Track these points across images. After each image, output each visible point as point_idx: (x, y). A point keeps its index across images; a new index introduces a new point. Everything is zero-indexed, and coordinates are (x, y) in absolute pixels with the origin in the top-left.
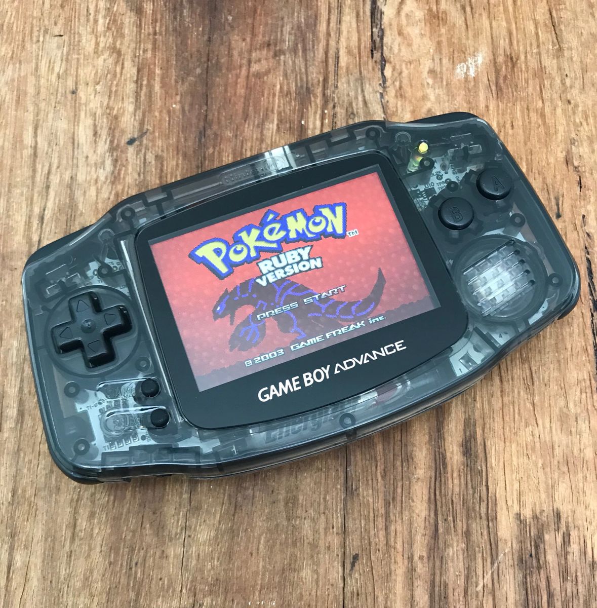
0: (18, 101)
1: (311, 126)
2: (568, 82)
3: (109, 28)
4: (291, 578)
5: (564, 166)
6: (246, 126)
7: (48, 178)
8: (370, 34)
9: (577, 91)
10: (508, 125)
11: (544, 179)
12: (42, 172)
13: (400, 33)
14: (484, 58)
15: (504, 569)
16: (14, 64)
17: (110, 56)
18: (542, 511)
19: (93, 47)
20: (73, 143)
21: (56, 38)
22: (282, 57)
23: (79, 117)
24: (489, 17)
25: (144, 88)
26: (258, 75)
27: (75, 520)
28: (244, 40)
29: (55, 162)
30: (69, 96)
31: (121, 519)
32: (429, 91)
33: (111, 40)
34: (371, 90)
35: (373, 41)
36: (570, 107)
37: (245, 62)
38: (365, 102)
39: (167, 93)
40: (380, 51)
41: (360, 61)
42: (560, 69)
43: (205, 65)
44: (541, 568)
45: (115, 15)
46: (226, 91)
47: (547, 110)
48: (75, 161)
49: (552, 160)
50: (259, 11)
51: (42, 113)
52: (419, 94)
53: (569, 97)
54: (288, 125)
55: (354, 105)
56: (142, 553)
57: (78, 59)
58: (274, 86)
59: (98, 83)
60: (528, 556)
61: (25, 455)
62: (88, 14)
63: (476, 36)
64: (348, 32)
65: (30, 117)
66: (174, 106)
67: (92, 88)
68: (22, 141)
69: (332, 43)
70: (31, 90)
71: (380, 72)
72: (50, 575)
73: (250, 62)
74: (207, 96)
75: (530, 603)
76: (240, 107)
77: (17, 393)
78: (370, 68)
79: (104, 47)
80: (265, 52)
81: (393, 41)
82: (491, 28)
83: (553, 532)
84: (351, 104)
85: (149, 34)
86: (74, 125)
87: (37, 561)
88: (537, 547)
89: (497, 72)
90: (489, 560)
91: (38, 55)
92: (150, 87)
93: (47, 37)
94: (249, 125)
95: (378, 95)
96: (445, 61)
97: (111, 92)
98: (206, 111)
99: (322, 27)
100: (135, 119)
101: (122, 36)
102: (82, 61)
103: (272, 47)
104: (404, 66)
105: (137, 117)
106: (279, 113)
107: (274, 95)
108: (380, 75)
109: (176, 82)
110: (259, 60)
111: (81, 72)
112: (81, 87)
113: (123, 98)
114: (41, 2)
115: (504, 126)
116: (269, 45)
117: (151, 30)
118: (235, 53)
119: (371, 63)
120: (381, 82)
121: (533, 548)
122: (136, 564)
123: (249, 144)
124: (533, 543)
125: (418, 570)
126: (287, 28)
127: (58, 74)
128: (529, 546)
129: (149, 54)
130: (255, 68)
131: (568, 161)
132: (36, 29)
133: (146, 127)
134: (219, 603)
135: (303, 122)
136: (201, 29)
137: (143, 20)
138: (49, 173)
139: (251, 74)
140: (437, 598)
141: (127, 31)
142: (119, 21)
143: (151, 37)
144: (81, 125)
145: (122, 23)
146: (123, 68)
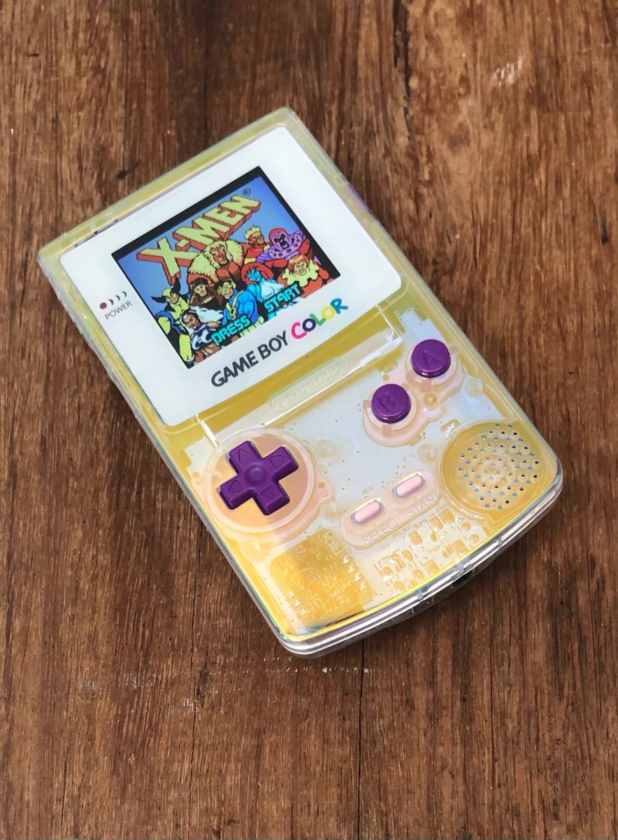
3: (91, 45)
7: (29, 220)
8: (392, 37)
10: (551, 139)
12: (22, 214)
13: (429, 37)
14: (524, 62)
17: (94, 76)
18: (575, 558)
19: (74, 67)
20: (56, 180)
21: (31, 58)
22: (292, 69)
23: (61, 149)
24: (532, 12)
25: (134, 113)
26: (264, 92)
27: (77, 584)
28: (247, 51)
29: (37, 202)
30: (50, 126)
31: (126, 580)
32: (460, 102)
33: (93, 59)
34: (394, 104)
35: (396, 48)
37: (248, 76)
38: (387, 119)
39: (160, 117)
40: (404, 58)
41: (381, 69)
43: (203, 83)
44: (572, 616)
45: (97, 27)
47: (596, 119)
48: (59, 200)
49: (599, 177)
50: (263, 16)
51: (20, 147)
52: (450, 107)
55: (374, 123)
56: (149, 614)
57: (57, 83)
59: (81, 109)
60: (558, 604)
61: (19, 518)
62: (66, 27)
63: (516, 36)
64: (368, 37)
65: (6, 151)
67: (75, 115)
69: (349, 51)
71: (404, 83)
73: (254, 76)
74: (206, 118)
75: (560, 651)
78: (393, 79)
79: (87, 68)
80: (271, 64)
81: (419, 44)
82: (535, 25)
83: (586, 579)
84: (369, 122)
85: (138, 49)
86: (56, 159)
88: (568, 595)
89: (539, 77)
91: (11, 79)
92: (141, 111)
93: (20, 57)
95: (402, 110)
96: (479, 68)
97: (96, 119)
99: (338, 32)
100: (125, 149)
101: (107, 53)
102: (61, 84)
103: (280, 59)
104: (432, 75)
105: (127, 147)
108: (404, 88)
109: (171, 104)
111: (61, 97)
112: (62, 115)
113: (110, 126)
115: (547, 141)
116: (276, 57)
117: (140, 44)
118: (238, 67)
119: (394, 71)
120: (405, 94)
121: (565, 596)
122: (144, 626)
124: (564, 591)
126: (296, 36)
127: (36, 101)
128: (560, 594)
129: (138, 73)
130: (260, 83)
132: (6, 47)
133: (137, 157)
134: (233, 660)
136: (197, 40)
137: (130, 34)
138: (30, 215)
139: (255, 91)
140: (460, 649)
141: (111, 47)
142: (102, 35)
143: (140, 52)
144: (63, 158)
145: (106, 38)
146: (108, 90)
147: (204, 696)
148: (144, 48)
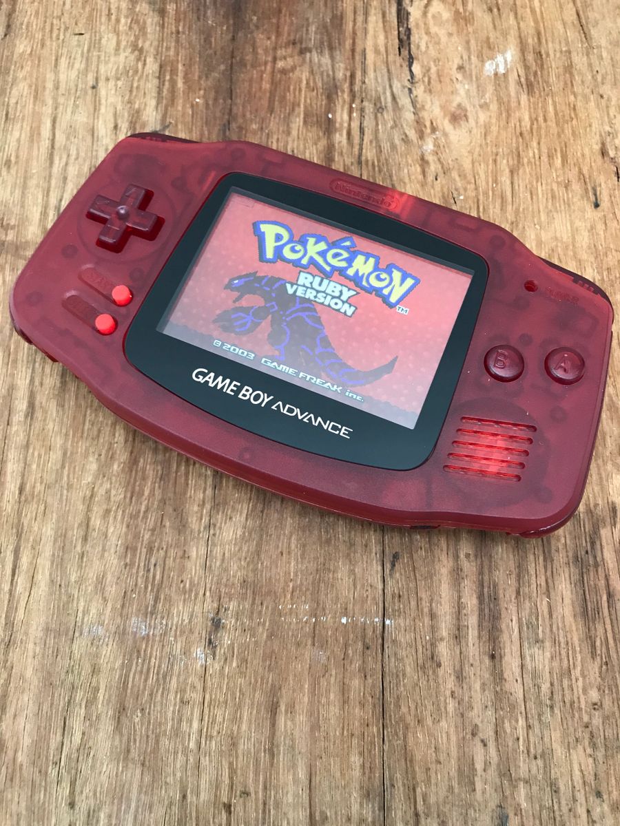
0: (36, 98)
1: (339, 120)
2: (599, 78)
3: (130, 28)
4: (326, 579)
5: (600, 157)
6: (272, 119)
7: (65, 171)
8: (396, 33)
9: (609, 86)
10: (541, 119)
11: (580, 169)
12: (60, 163)
13: (428, 33)
14: (512, 56)
15: (558, 568)
16: (32, 61)
17: (133, 52)
18: (596, 505)
19: (114, 45)
20: (93, 135)
21: (77, 36)
22: (308, 55)
23: (99, 110)
24: (516, 17)
25: (167, 84)
26: (284, 72)
27: (88, 519)
28: (269, 38)
29: (73, 153)
30: (90, 92)
31: (138, 516)
32: (458, 86)
33: (132, 38)
34: (399, 85)
35: (400, 40)
36: (603, 102)
37: (270, 59)
38: (394, 98)
39: (189, 88)
40: (407, 48)
41: (387, 57)
42: (590, 65)
43: (230, 62)
44: (598, 566)
45: (137, 15)
46: (251, 86)
47: (579, 104)
48: (94, 153)
49: (587, 151)
50: (283, 11)
51: (61, 108)
52: (449, 89)
53: (601, 92)
54: (315, 119)
55: (382, 99)
56: (162, 553)
57: (99, 57)
58: (301, 81)
59: (118, 79)
60: (583, 553)
61: (34, 449)
62: (109, 14)
63: (505, 34)
64: (375, 31)
65: (48, 110)
66: (198, 100)
67: (114, 83)
68: (39, 134)
69: (358, 42)
70: (50, 85)
71: (408, 68)
72: (59, 578)
73: (275, 60)
74: (231, 91)
75: (589, 604)
76: (265, 103)
77: (27, 386)
78: (398, 65)
79: (126, 45)
80: (289, 50)
81: (420, 38)
82: (519, 28)
83: (609, 528)
84: (379, 98)
85: (172, 33)
86: (94, 119)
87: (44, 563)
88: (593, 543)
89: (527, 67)
90: (541, 558)
91: (58, 52)
92: (173, 83)
93: (68, 35)
94: (274, 118)
95: (406, 90)
96: (474, 59)
97: (132, 87)
98: (231, 105)
99: (349, 27)
100: (157, 112)
101: (145, 34)
102: (102, 58)
103: (298, 46)
104: (432, 63)
105: (159, 111)
106: (305, 107)
107: (300, 90)
108: (408, 72)
109: (200, 78)
110: (285, 58)
111: (102, 69)
112: (101, 84)
113: (145, 93)
114: (62, 3)
115: (536, 119)
116: (294, 43)
117: (174, 29)
118: (260, 51)
119: (399, 60)
120: (409, 78)
121: (589, 544)
122: (155, 565)
123: (275, 137)
124: (588, 540)
125: (465, 569)
126: (313, 28)
127: (79, 70)
128: (584, 542)
129: (172, 53)
130: (280, 64)
131: (604, 153)
132: (55, 28)
133: (168, 120)
134: (247, 606)
135: (330, 116)
136: (225, 28)
137: (166, 19)
138: (67, 164)
139: (276, 70)
140: (487, 600)
141: (149, 30)
142: (142, 21)
143: (174, 36)
144: (100, 118)
145: (145, 23)
146: (145, 64)
147: (216, 646)
148: (178, 32)
